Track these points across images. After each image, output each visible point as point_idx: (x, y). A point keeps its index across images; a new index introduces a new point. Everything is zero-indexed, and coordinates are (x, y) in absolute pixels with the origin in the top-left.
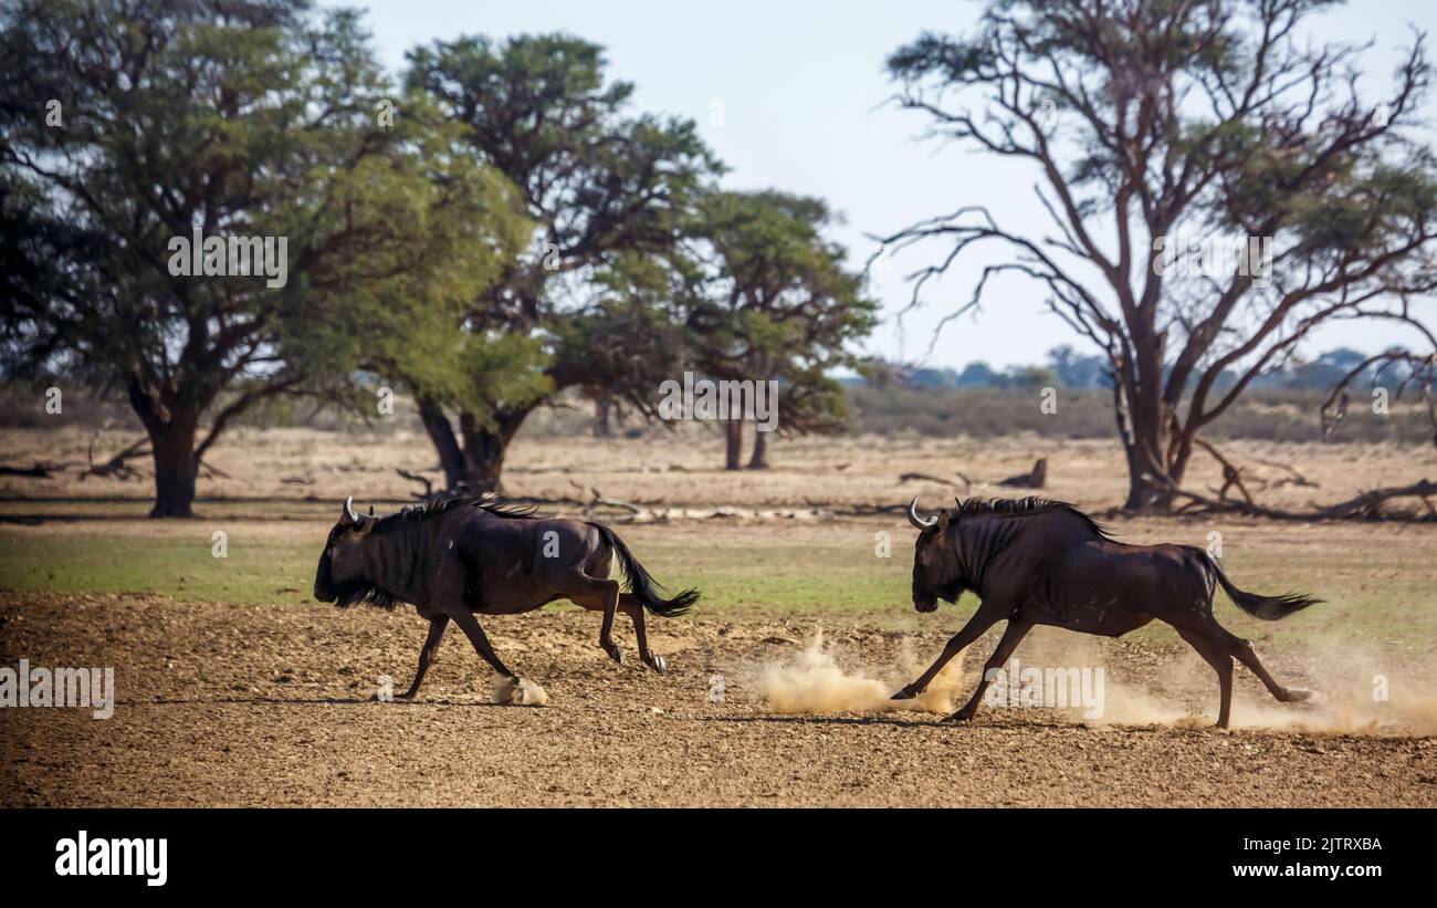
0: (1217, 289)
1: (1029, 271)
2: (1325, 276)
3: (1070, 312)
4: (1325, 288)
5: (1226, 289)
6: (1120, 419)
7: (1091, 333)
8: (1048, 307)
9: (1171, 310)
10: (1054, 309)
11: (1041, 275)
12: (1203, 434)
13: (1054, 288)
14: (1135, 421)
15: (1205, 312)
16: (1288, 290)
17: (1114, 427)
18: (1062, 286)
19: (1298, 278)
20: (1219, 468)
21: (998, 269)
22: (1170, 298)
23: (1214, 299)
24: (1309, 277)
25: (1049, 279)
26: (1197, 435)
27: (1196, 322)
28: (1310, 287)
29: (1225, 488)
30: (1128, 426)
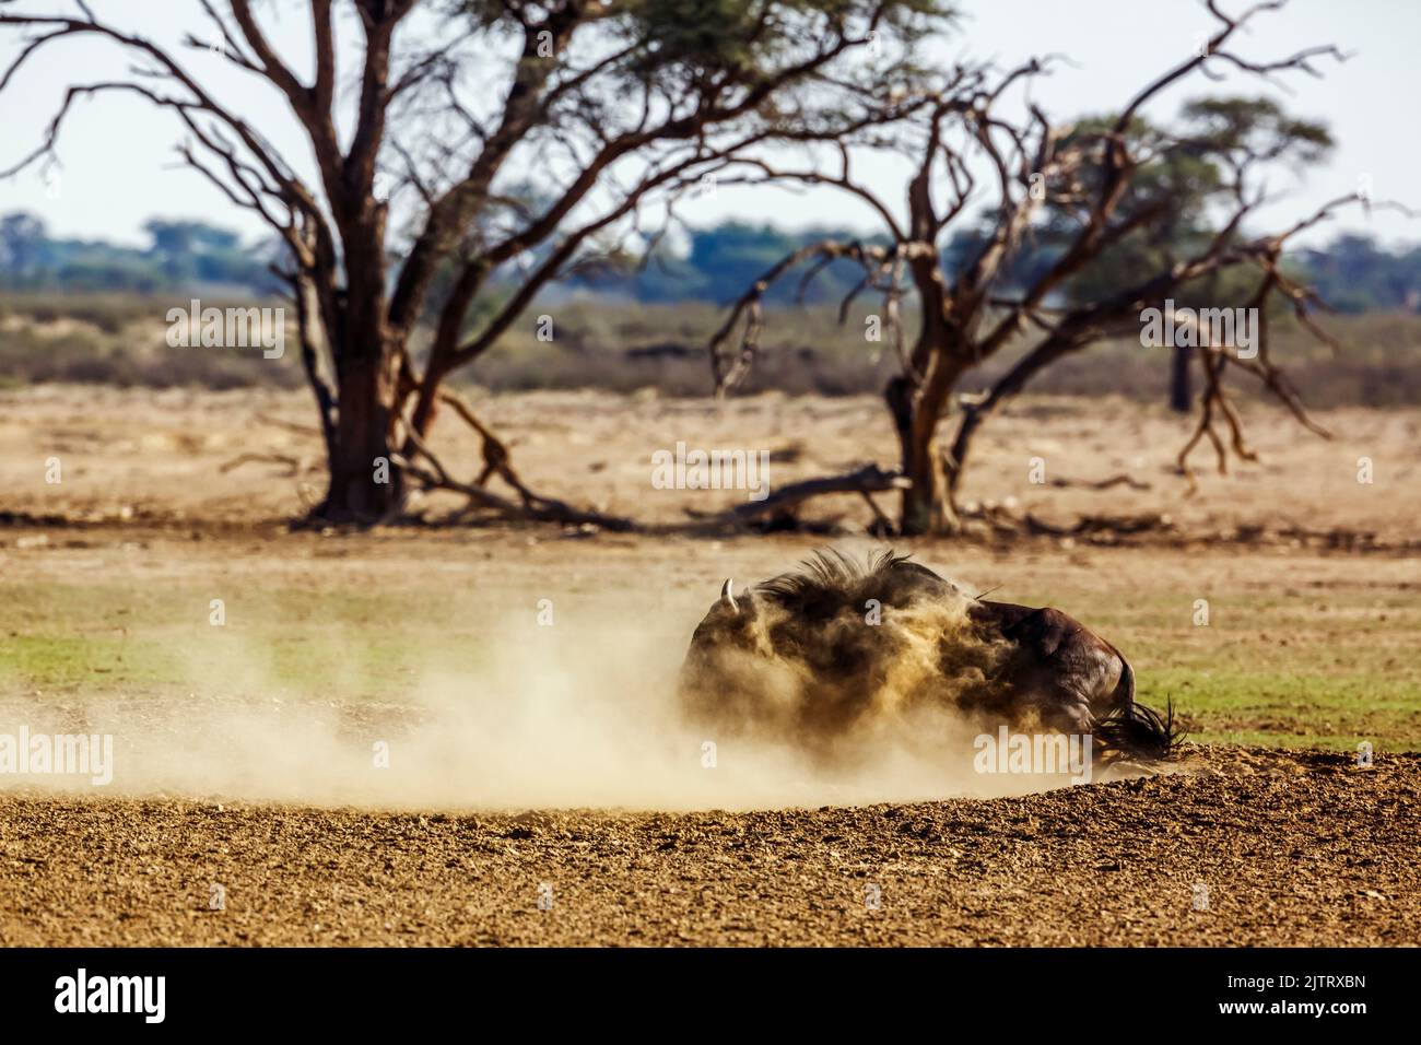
0: (477, 130)
1: (150, 95)
2: (673, 107)
3: (219, 167)
4: (673, 130)
5: (492, 128)
6: (308, 355)
7: (258, 206)
8: (181, 158)
9: (398, 163)
10: (191, 161)
11: (168, 101)
12: (452, 384)
13: (192, 125)
14: (339, 361)
15: (459, 170)
16: (612, 133)
17: (300, 372)
18: (204, 119)
19: (628, 112)
20: (475, 443)
21: (91, 89)
22: (394, 143)
23: (473, 148)
24: (647, 110)
25: (180, 106)
26: (443, 389)
27: (444, 187)
28: (648, 129)
29: (485, 475)
30: (325, 370)
